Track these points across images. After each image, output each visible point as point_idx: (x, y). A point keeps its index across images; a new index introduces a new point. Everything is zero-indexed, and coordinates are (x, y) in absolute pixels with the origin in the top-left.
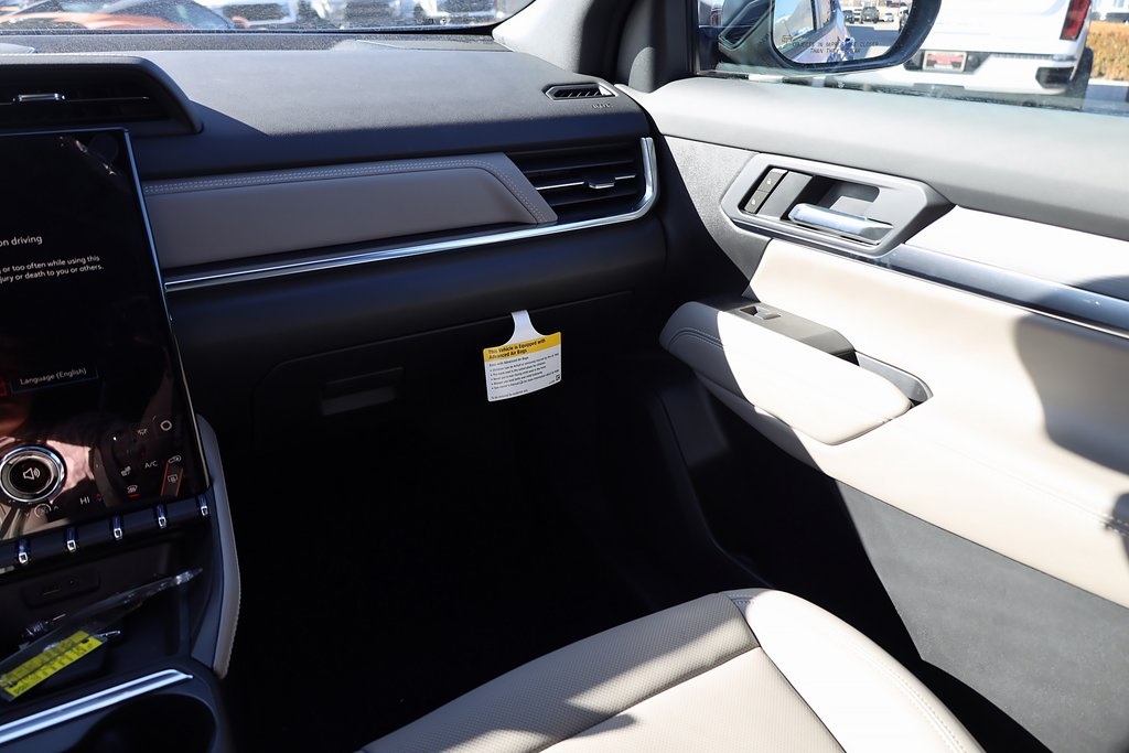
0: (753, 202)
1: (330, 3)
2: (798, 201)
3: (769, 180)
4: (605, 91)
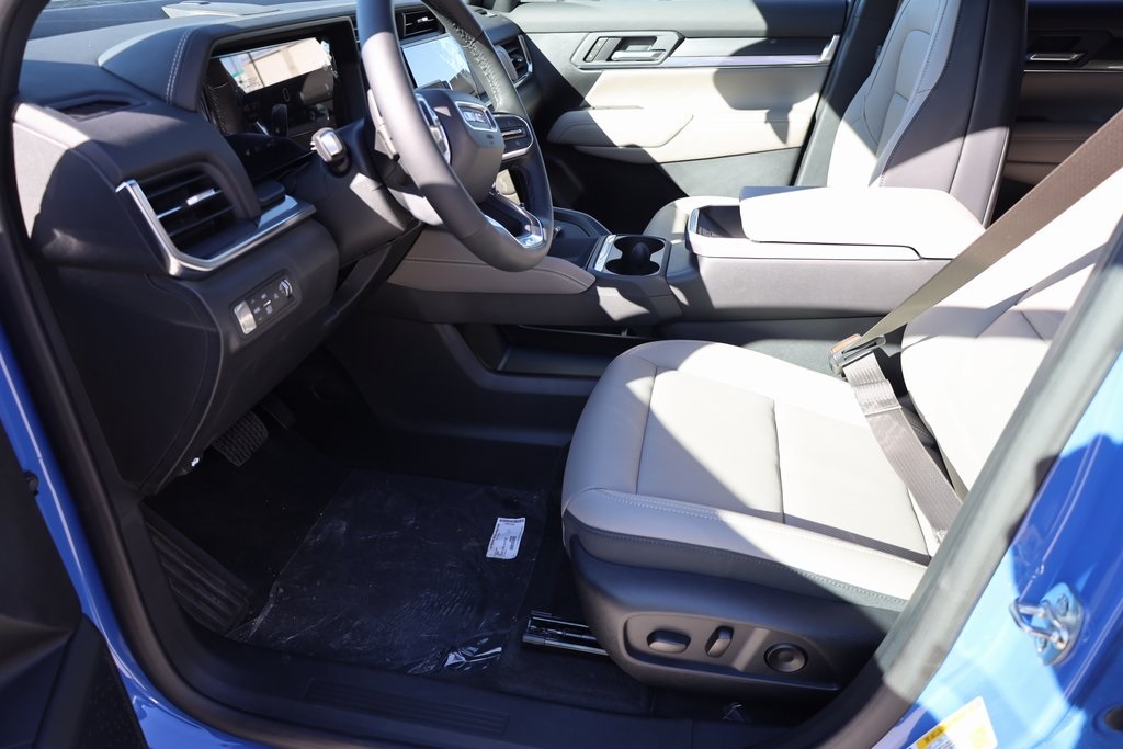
0: (590, 56)
2: (616, 49)
3: (599, 44)
4: (490, 13)
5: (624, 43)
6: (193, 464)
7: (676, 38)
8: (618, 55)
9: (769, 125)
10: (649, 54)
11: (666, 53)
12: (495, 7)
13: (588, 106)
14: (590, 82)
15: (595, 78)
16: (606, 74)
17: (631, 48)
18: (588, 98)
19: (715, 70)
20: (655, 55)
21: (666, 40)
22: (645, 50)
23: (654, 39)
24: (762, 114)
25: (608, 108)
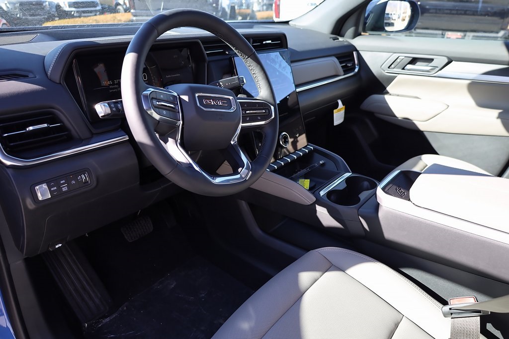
0: (393, 66)
1: (10, 3)
2: (408, 64)
3: (398, 60)
4: (341, 39)
5: (414, 61)
6: (57, 247)
7: (446, 61)
8: (409, 67)
9: (499, 121)
10: (428, 68)
11: (438, 69)
12: (345, 36)
13: (387, 93)
14: (390, 80)
15: (394, 78)
16: (399, 76)
17: (418, 63)
18: (388, 89)
19: (469, 82)
20: (432, 69)
21: (440, 61)
22: (427, 66)
23: (432, 60)
24: (496, 112)
25: (398, 95)
